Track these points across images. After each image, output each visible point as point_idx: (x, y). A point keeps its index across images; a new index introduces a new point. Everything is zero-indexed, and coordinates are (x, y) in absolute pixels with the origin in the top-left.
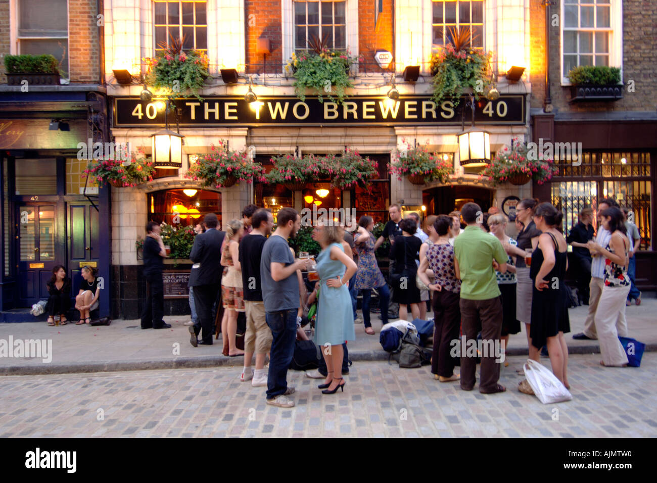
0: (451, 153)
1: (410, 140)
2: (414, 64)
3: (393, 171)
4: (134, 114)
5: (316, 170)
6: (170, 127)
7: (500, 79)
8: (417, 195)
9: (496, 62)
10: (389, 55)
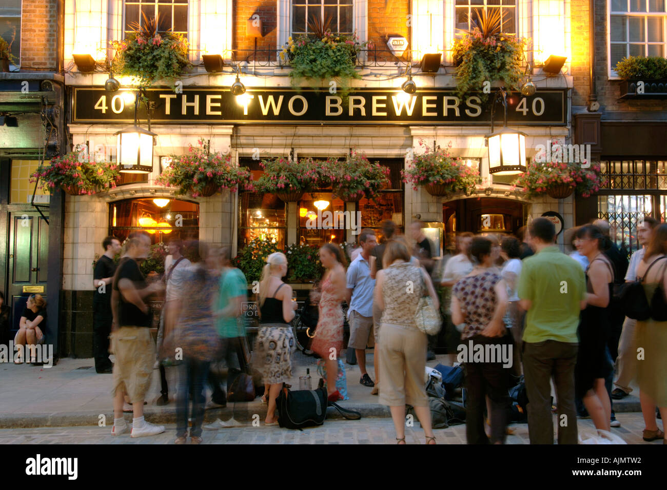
0: (477, 159)
1: (429, 142)
2: (433, 51)
3: (407, 179)
4: (96, 107)
5: (315, 176)
6: (140, 123)
7: (536, 71)
8: (436, 209)
9: (531, 50)
10: (404, 41)
